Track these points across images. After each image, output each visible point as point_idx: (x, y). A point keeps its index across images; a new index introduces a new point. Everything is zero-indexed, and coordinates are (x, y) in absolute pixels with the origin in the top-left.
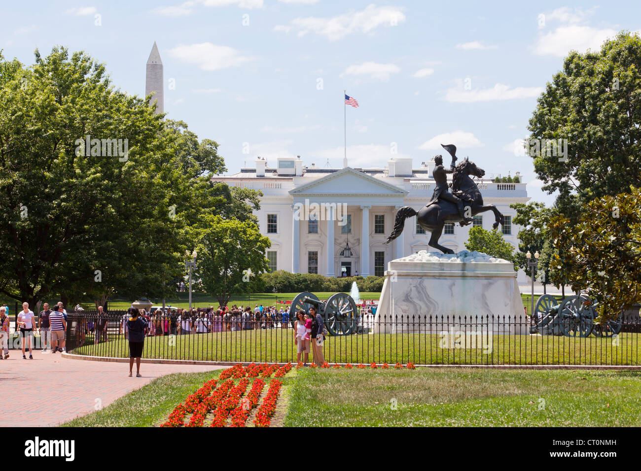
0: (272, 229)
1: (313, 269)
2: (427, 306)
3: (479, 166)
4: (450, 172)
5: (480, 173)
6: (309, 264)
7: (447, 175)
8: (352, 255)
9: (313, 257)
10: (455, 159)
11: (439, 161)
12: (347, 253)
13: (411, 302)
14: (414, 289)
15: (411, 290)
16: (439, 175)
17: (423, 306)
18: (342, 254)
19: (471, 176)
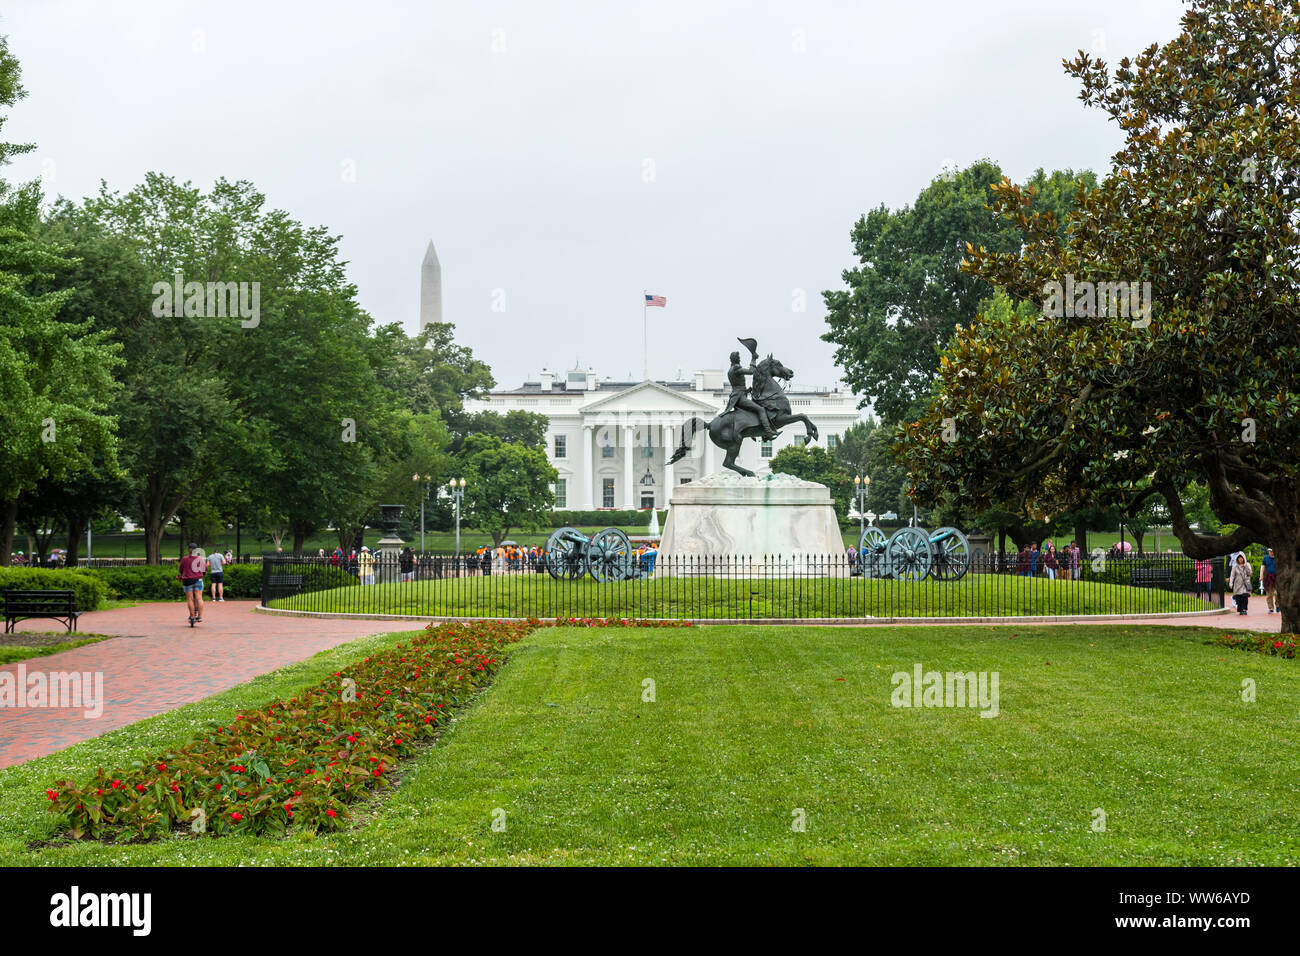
0: (560, 452)
1: (608, 500)
2: (720, 541)
3: (786, 365)
4: (749, 373)
5: (787, 375)
6: (604, 494)
7: (746, 376)
8: (653, 482)
9: (608, 487)
10: (755, 357)
11: (735, 358)
12: (648, 481)
13: (700, 538)
14: (704, 522)
15: (701, 523)
16: (736, 377)
17: (716, 543)
18: (643, 481)
19: (776, 379)
